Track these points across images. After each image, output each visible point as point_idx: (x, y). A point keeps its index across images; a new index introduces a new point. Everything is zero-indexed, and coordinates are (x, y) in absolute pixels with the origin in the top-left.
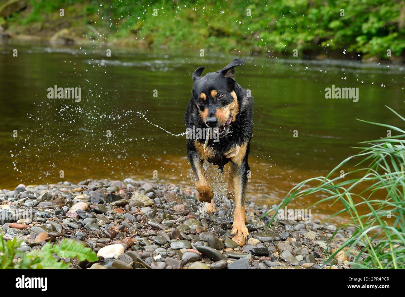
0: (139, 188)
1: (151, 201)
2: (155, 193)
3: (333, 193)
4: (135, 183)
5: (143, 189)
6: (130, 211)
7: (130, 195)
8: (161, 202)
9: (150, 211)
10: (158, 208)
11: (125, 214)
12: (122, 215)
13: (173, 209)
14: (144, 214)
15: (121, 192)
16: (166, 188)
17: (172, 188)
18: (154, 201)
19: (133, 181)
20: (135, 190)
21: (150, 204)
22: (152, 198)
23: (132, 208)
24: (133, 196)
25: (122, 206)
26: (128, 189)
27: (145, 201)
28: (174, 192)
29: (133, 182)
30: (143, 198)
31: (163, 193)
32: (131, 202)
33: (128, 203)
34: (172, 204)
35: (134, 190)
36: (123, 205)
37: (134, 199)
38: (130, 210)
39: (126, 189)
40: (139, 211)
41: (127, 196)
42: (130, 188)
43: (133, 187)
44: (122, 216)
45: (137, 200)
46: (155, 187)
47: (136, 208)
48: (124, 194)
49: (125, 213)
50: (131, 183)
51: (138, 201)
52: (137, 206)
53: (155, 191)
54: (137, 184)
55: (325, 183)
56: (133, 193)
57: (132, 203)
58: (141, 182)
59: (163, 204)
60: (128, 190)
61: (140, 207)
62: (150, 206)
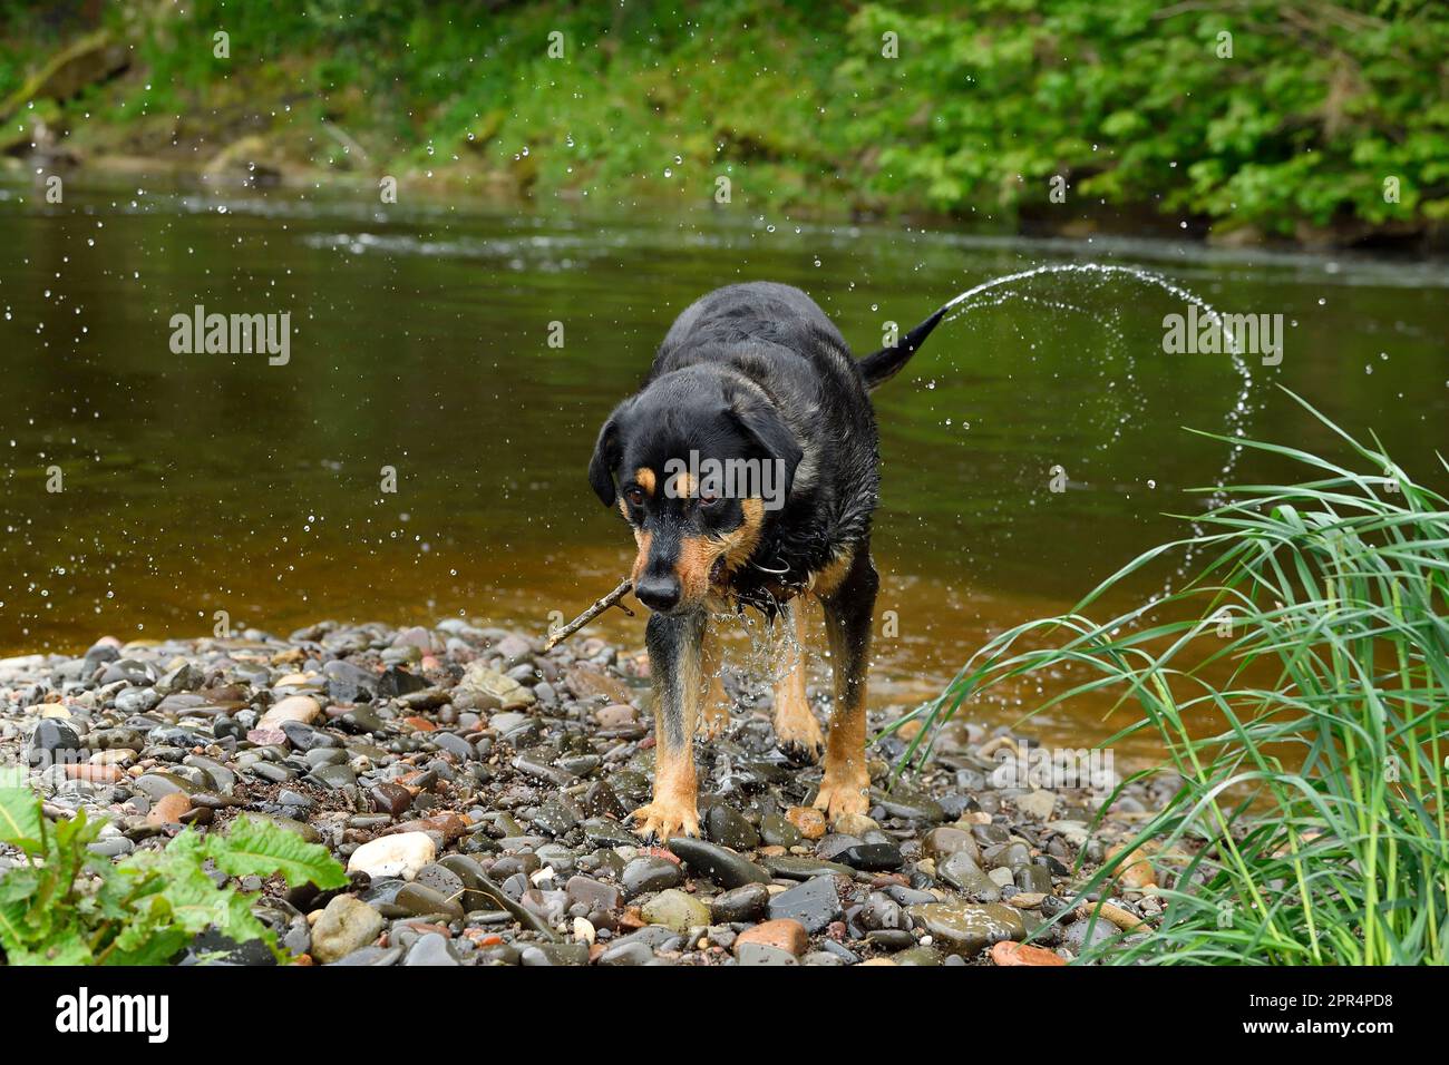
0: (486, 652)
1: (524, 694)
2: (536, 667)
3: (1107, 667)
4: (474, 636)
5: (501, 656)
6: (455, 727)
7: (456, 675)
8: (557, 696)
9: (521, 725)
10: (548, 715)
11: (439, 737)
12: (431, 737)
13: (594, 721)
14: (501, 734)
15: (428, 665)
16: (572, 651)
17: (593, 651)
18: (535, 695)
19: (466, 629)
20: (474, 659)
21: (522, 702)
22: (528, 682)
23: (461, 716)
24: (466, 677)
25: (430, 710)
26: (451, 655)
27: (504, 694)
28: (598, 664)
29: (468, 633)
30: (497, 682)
31: (563, 667)
32: (458, 696)
33: (449, 701)
34: (591, 705)
35: (470, 656)
36: (434, 705)
37: (471, 688)
38: (456, 721)
39: (443, 653)
40: (487, 727)
41: (445, 677)
42: (456, 650)
43: (467, 648)
44: (428, 740)
45: (477, 691)
46: (538, 649)
47: (474, 715)
48: (438, 669)
49: (440, 732)
50: (461, 637)
51: (484, 694)
52: (478, 711)
53: (539, 660)
54: (480, 637)
55: (1082, 634)
56: (464, 667)
57: (463, 699)
58: (493, 632)
59: (562, 702)
60: (451, 658)
61: (490, 714)
62: (521, 709)
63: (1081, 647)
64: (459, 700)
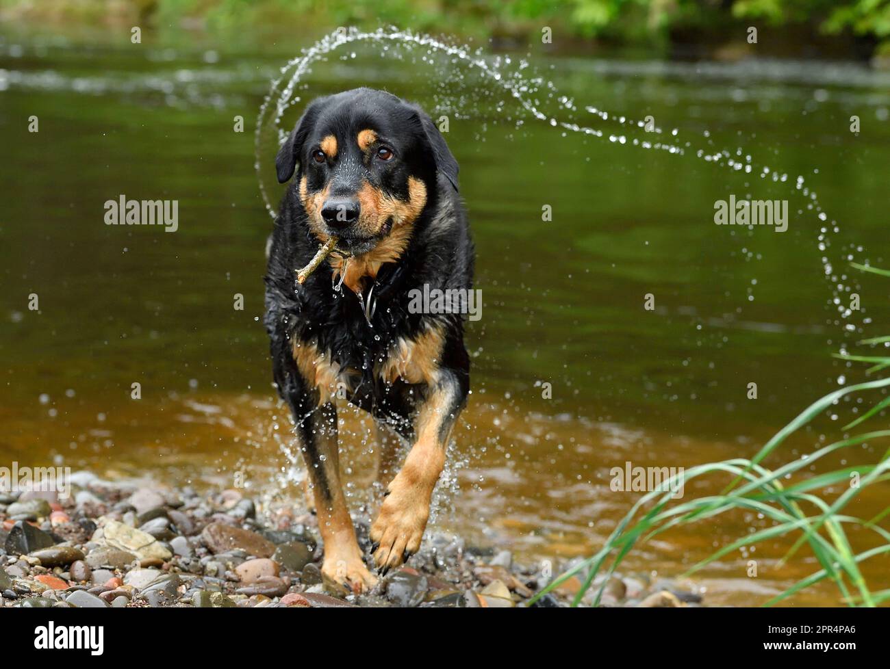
0: (118, 505)
1: (159, 550)
2: (171, 520)
3: (779, 514)
4: (105, 489)
5: (134, 509)
6: (88, 584)
7: (88, 529)
8: (194, 552)
9: (157, 582)
10: (184, 571)
11: (72, 595)
12: (63, 595)
13: (233, 576)
14: (137, 591)
15: (58, 520)
16: (208, 503)
17: (229, 504)
18: (171, 549)
19: (96, 482)
20: (105, 513)
21: (158, 558)
22: (164, 536)
23: (94, 573)
24: (98, 533)
25: (62, 567)
26: (80, 508)
27: (139, 549)
28: (236, 517)
29: (98, 486)
30: (131, 537)
31: (199, 521)
32: (91, 551)
33: (81, 557)
34: (230, 559)
35: (101, 510)
36: (65, 563)
37: (104, 543)
38: (89, 579)
39: (72, 507)
40: (121, 583)
41: (76, 532)
42: (86, 504)
43: (97, 502)
44: (60, 599)
45: (110, 546)
46: (171, 501)
47: (108, 571)
48: (68, 524)
49: (73, 590)
50: (91, 490)
51: (116, 548)
52: (112, 567)
53: (174, 513)
54: (111, 490)
55: (749, 481)
56: (96, 522)
57: (96, 555)
58: (123, 484)
59: (199, 557)
60: (82, 512)
61: (125, 571)
62: (157, 565)
63: (749, 495)
64: (92, 557)
